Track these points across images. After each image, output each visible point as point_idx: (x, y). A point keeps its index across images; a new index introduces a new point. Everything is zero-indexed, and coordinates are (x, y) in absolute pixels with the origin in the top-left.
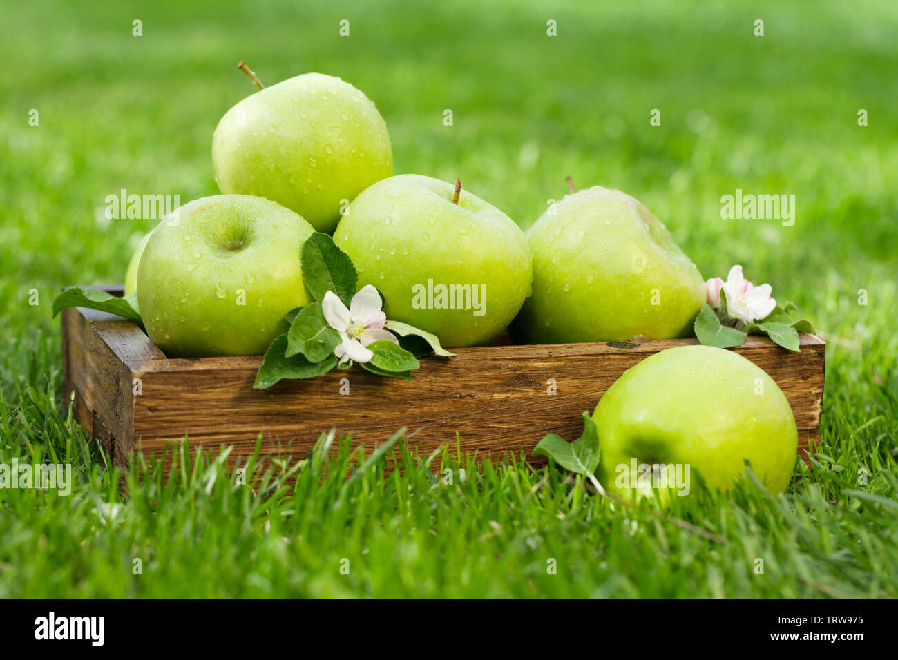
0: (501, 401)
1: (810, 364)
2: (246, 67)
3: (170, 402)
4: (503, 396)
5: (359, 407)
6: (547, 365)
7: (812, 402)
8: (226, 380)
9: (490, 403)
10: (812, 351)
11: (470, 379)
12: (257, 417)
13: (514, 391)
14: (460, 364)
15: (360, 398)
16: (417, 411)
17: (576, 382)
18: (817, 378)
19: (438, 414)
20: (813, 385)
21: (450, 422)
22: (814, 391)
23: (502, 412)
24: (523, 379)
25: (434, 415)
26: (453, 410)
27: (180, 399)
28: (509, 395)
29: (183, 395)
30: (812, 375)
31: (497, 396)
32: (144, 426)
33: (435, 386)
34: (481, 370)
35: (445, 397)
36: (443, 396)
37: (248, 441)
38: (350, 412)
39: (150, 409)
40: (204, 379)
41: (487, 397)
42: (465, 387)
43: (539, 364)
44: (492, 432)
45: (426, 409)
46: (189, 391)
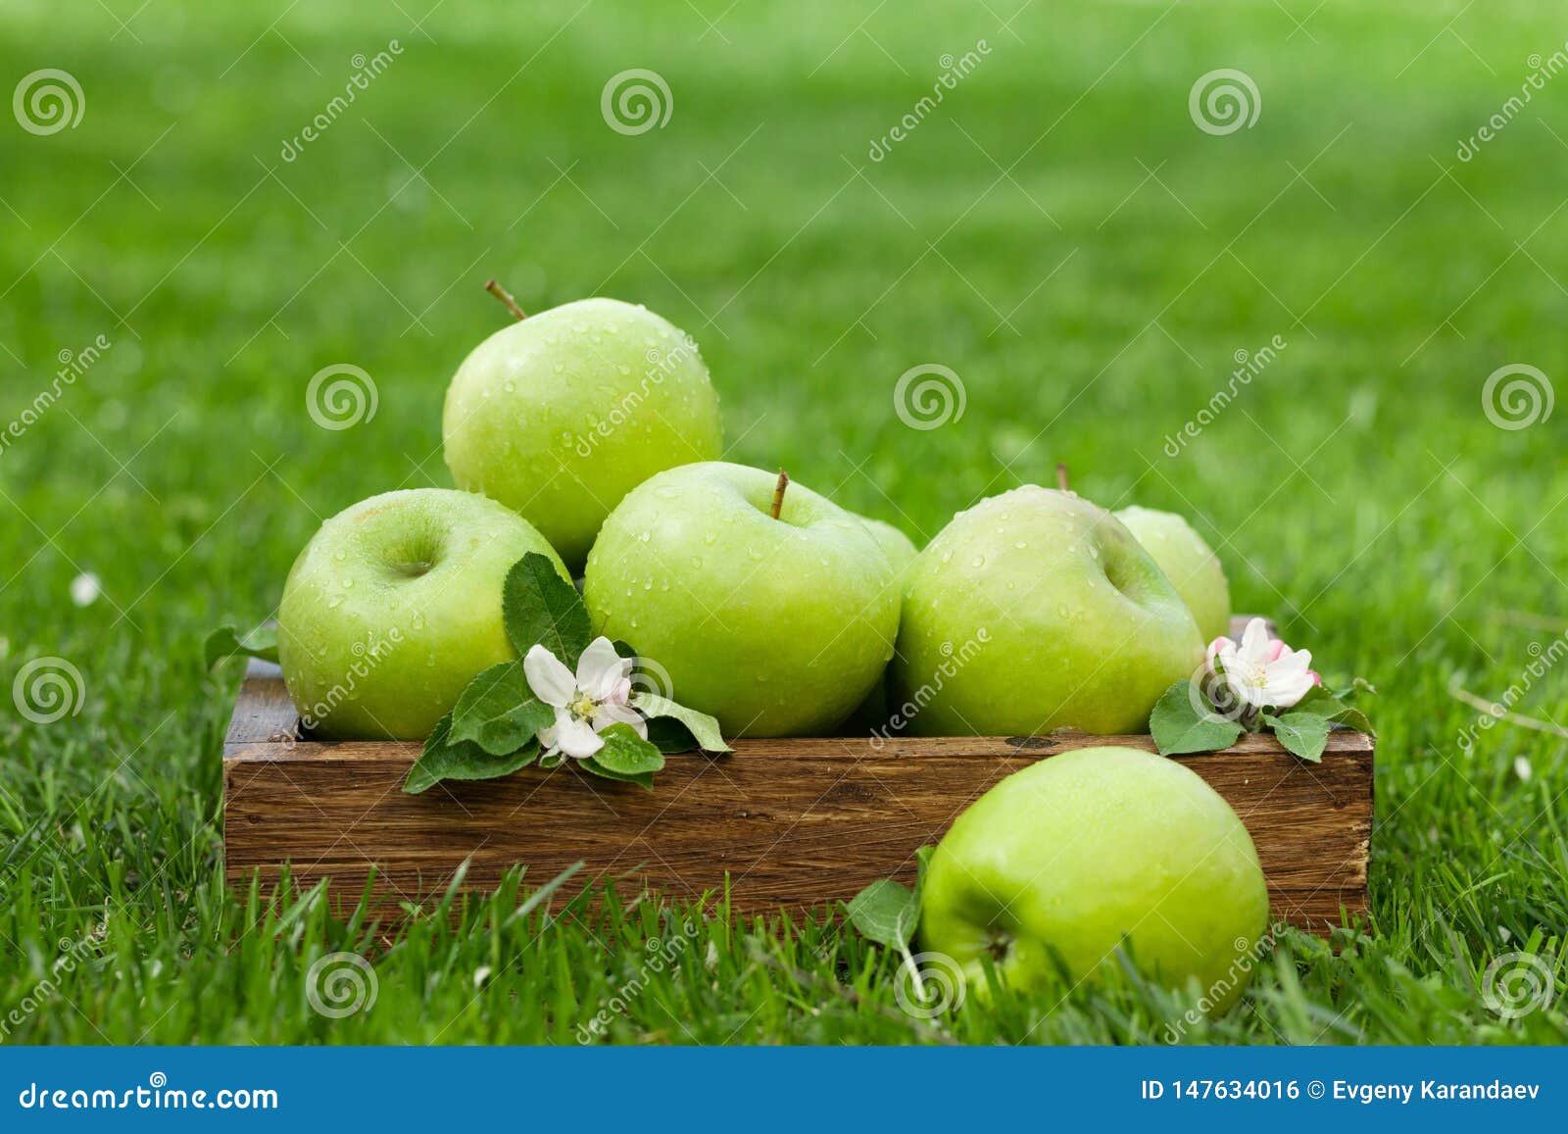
0: (817, 824)
1: (1347, 782)
2: (498, 286)
3: (280, 808)
4: (820, 817)
5: (584, 826)
6: (891, 770)
7: (1353, 845)
8: (367, 777)
9: (799, 827)
10: (1349, 762)
11: (766, 788)
12: (419, 837)
13: (836, 810)
14: (747, 766)
15: (583, 813)
16: (678, 836)
17: (941, 799)
18: (1361, 806)
19: (713, 842)
20: (1353, 816)
21: (733, 856)
22: (1356, 826)
23: (819, 843)
24: (853, 791)
25: (705, 844)
26: (736, 836)
27: (296, 804)
28: (829, 816)
29: (300, 798)
30: (1351, 801)
31: (808, 817)
32: (239, 843)
33: (706, 798)
34: (780, 775)
35: (723, 816)
36: (719, 814)
37: (405, 874)
38: (570, 835)
39: (250, 818)
40: (334, 776)
41: (793, 817)
42: (756, 801)
43: (879, 769)
44: (803, 873)
45: (692, 833)
46: (308, 793)
